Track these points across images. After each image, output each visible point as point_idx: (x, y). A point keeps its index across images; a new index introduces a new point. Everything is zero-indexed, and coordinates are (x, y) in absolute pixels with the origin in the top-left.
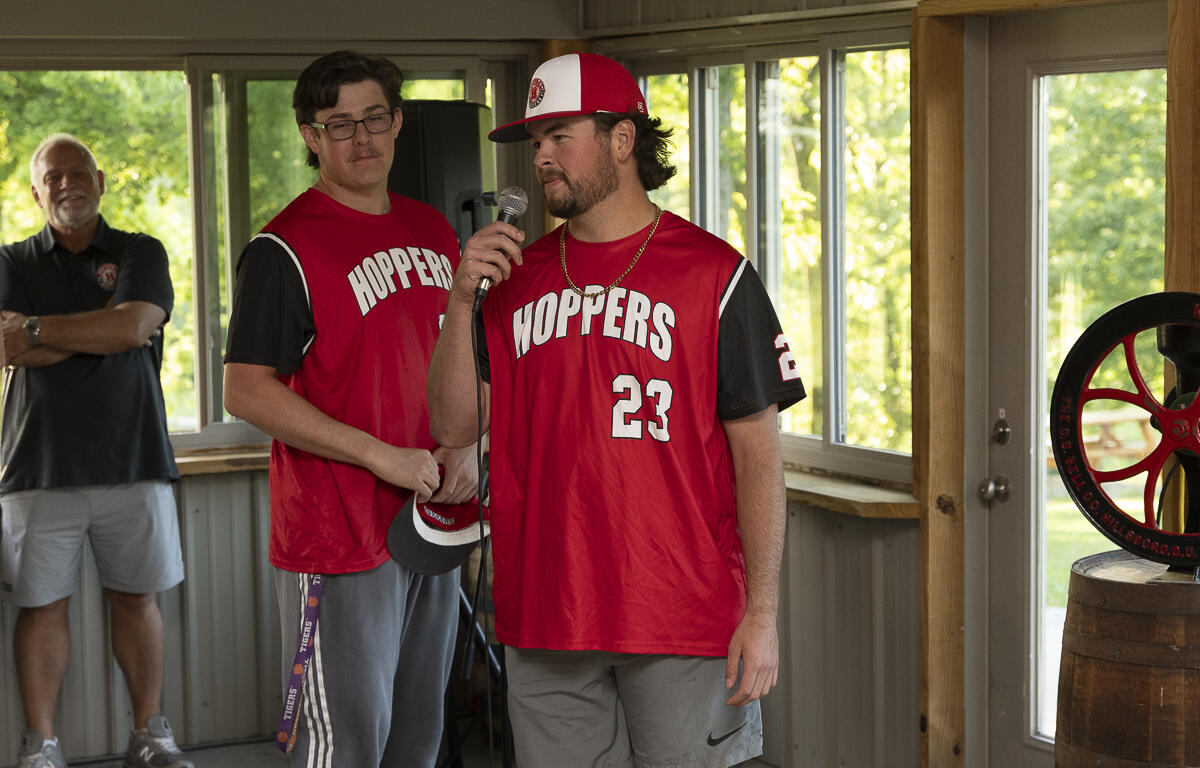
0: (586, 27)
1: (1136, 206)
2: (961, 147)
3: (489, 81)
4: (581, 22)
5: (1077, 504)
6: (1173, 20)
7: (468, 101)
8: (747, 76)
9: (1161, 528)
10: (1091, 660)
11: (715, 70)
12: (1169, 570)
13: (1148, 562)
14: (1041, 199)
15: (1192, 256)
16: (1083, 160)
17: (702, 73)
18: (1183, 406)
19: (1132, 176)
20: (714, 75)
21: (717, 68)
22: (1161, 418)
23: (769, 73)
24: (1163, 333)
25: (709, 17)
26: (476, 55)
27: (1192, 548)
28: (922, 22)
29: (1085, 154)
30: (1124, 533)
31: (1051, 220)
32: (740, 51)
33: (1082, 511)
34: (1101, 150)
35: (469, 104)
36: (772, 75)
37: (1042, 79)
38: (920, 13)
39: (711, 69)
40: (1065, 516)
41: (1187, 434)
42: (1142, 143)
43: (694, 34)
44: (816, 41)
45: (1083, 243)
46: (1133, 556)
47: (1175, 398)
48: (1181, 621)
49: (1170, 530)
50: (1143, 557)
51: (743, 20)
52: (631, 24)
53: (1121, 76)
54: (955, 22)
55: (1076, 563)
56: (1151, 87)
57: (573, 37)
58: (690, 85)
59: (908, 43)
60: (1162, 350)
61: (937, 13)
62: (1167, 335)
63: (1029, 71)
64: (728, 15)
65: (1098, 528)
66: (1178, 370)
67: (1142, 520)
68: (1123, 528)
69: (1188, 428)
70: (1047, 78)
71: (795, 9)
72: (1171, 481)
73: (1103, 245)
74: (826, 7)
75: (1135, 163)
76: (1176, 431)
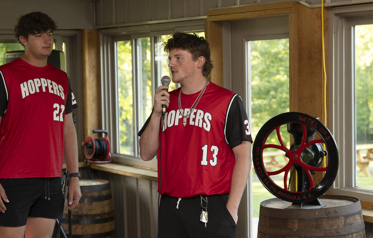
0: (96, 25)
1: (281, 84)
2: (222, 65)
3: (64, 44)
4: (95, 23)
5: (262, 183)
6: (291, 22)
7: (56, 50)
8: (151, 42)
9: (290, 190)
10: (267, 235)
11: (140, 40)
12: (292, 204)
13: (285, 202)
14: (249, 82)
15: (298, 100)
16: (264, 69)
17: (136, 40)
18: (296, 150)
19: (279, 74)
20: (140, 41)
21: (141, 39)
22: (289, 154)
23: (158, 40)
24: (289, 126)
25: (138, 21)
26: (59, 35)
27: (300, 197)
28: (209, 23)
29: (265, 67)
30: (277, 192)
31: (252, 88)
32: (148, 33)
33: (263, 185)
34: (269, 65)
35: (57, 51)
36: (159, 41)
37: (248, 42)
38: (208, 20)
39: (139, 39)
40: (258, 187)
41: (297, 159)
42: (283, 63)
43: (133, 27)
44: (174, 30)
45: (264, 96)
46: (281, 200)
47: (293, 147)
48: (296, 221)
49: (293, 191)
50: (284, 200)
51: (149, 22)
52: (112, 24)
53: (276, 41)
54: (220, 23)
55: (262, 202)
56: (285, 45)
57: (92, 28)
58: (131, 44)
59: (204, 30)
60: (289, 131)
61: (214, 20)
62: (290, 126)
63: (244, 40)
64: (145, 21)
65: (269, 191)
66: (294, 138)
67: (283, 188)
68: (277, 190)
69: (298, 157)
70: (250, 42)
71: (166, 19)
72: (293, 175)
73: (270, 97)
74: (177, 18)
75: (281, 70)
76: (294, 158)
